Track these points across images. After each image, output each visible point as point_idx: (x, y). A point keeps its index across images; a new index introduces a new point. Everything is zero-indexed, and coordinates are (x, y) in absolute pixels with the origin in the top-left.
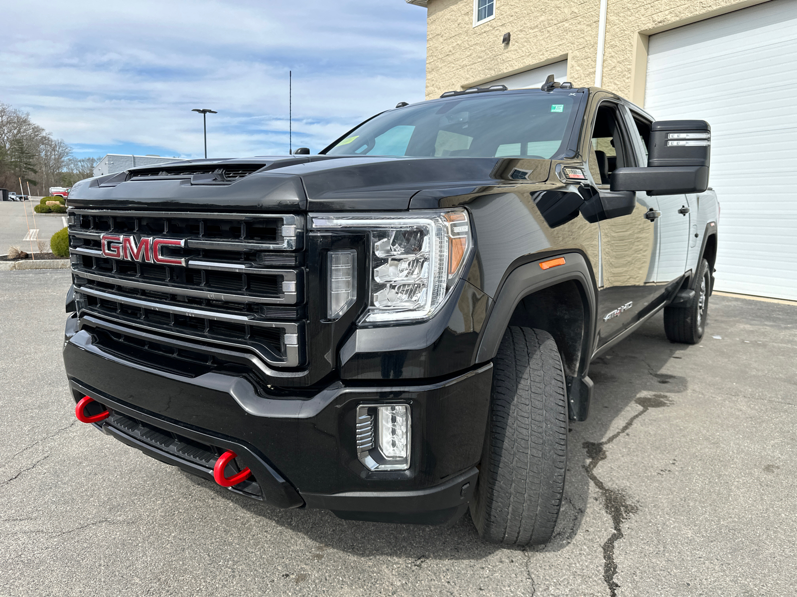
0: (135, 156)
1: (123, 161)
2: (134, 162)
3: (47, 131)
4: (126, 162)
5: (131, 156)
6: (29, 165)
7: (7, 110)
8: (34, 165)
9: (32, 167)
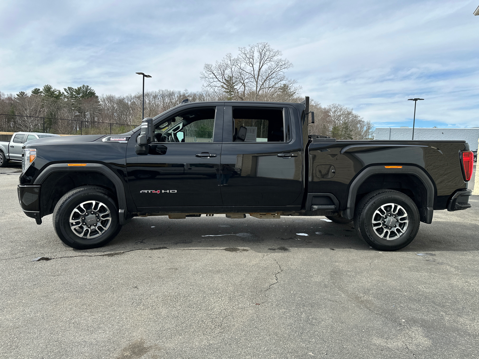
0: (391, 128)
1: (384, 131)
2: (390, 131)
3: (361, 117)
4: (386, 131)
5: (389, 128)
6: (349, 135)
7: (343, 108)
8: (351, 135)
9: (350, 136)
